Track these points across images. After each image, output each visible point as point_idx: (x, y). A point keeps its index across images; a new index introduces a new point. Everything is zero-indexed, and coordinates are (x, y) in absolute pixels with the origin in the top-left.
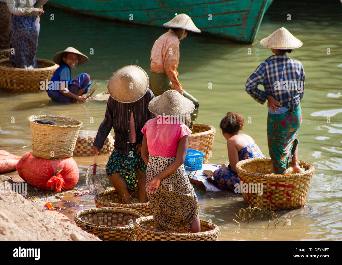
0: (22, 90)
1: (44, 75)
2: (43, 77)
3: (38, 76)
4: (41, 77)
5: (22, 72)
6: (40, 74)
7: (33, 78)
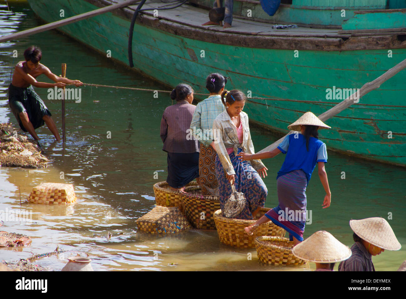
0: (246, 247)
1: (273, 229)
2: (271, 230)
3: (266, 230)
4: (269, 230)
5: (246, 225)
6: (268, 226)
7: (260, 231)
